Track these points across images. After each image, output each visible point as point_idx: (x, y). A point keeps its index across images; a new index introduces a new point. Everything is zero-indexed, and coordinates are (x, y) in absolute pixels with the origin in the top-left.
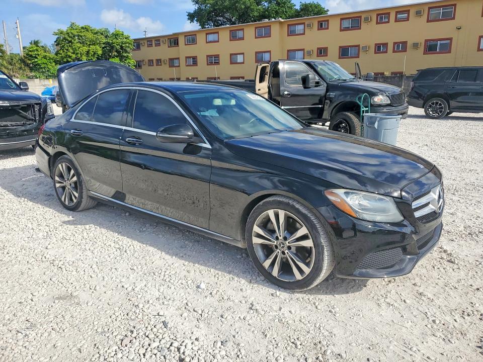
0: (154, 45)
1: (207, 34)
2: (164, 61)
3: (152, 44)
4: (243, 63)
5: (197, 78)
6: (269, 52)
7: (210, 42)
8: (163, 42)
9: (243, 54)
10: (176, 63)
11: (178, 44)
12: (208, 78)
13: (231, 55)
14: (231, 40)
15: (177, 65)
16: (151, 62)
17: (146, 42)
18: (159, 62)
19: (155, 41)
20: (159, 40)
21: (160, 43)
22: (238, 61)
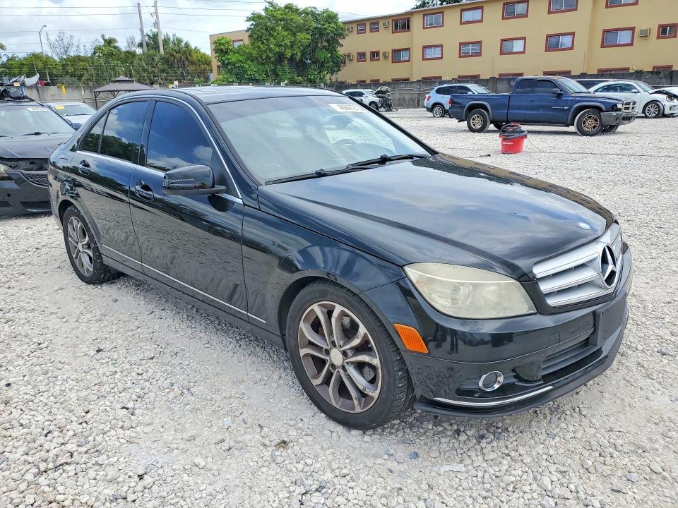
0: (368, 29)
1: (462, 10)
2: (384, 54)
3: (364, 30)
4: (523, 52)
5: (440, 78)
6: (573, 34)
7: (467, 23)
8: (384, 24)
9: (524, 38)
10: (405, 56)
11: (408, 28)
12: (459, 77)
13: (503, 41)
14: (503, 18)
15: (407, 59)
16: (361, 56)
17: (355, 26)
18: (375, 55)
19: (370, 24)
20: (377, 23)
21: (378, 28)
22: (515, 50)
